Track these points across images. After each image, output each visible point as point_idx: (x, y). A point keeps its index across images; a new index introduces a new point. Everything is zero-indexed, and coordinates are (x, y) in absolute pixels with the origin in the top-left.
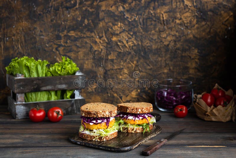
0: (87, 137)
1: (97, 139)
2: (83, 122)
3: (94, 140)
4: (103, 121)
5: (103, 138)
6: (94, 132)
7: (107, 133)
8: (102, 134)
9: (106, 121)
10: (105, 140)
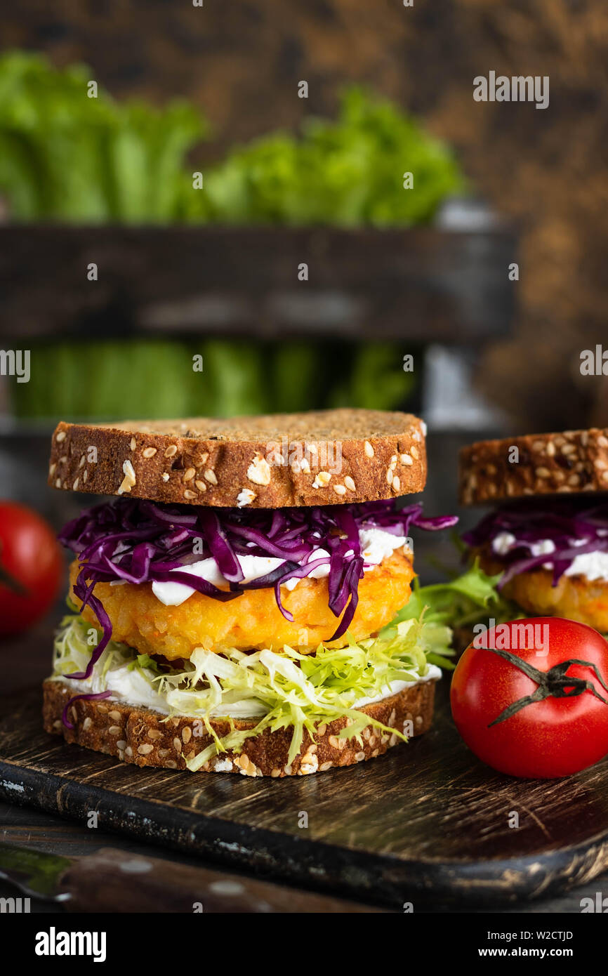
0: (124, 736)
1: (229, 754)
2: (84, 575)
3: (196, 763)
4: (290, 568)
5: (294, 750)
6: (203, 685)
7: (333, 693)
8: (287, 707)
9: (326, 569)
10: (310, 765)
